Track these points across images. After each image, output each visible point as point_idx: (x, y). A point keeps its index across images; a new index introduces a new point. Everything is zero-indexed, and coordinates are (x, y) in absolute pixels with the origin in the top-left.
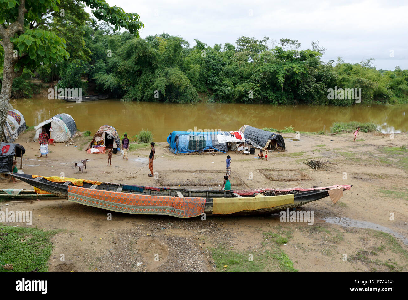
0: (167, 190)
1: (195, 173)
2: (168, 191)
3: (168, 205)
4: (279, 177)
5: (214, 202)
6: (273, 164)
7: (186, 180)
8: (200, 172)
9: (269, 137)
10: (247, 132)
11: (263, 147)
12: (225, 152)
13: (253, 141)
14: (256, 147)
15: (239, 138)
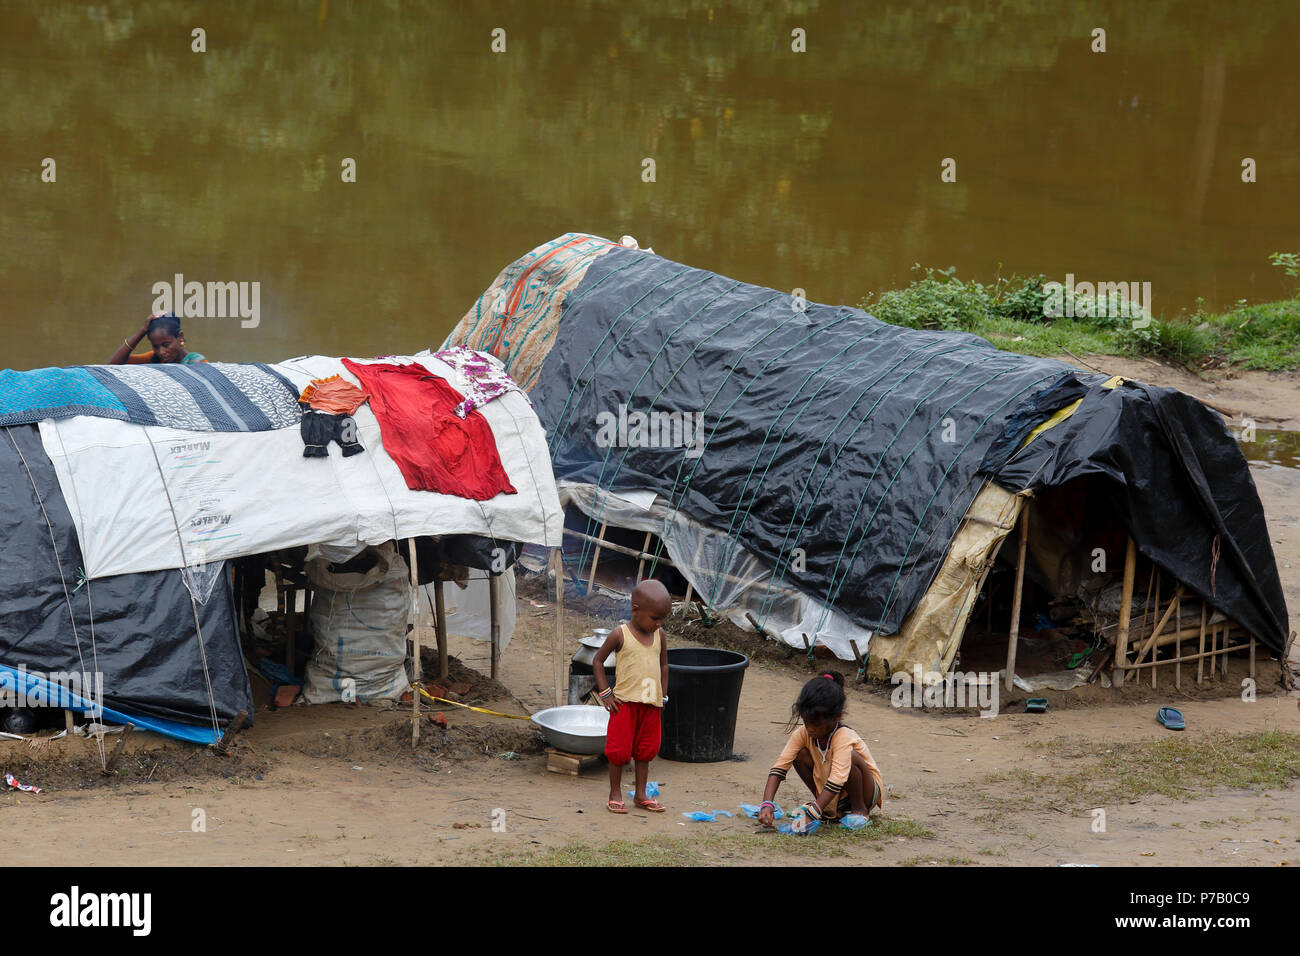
9: (996, 447)
10: (605, 368)
11: (891, 628)
12: (208, 725)
13: (710, 522)
14: (763, 634)
15: (452, 480)
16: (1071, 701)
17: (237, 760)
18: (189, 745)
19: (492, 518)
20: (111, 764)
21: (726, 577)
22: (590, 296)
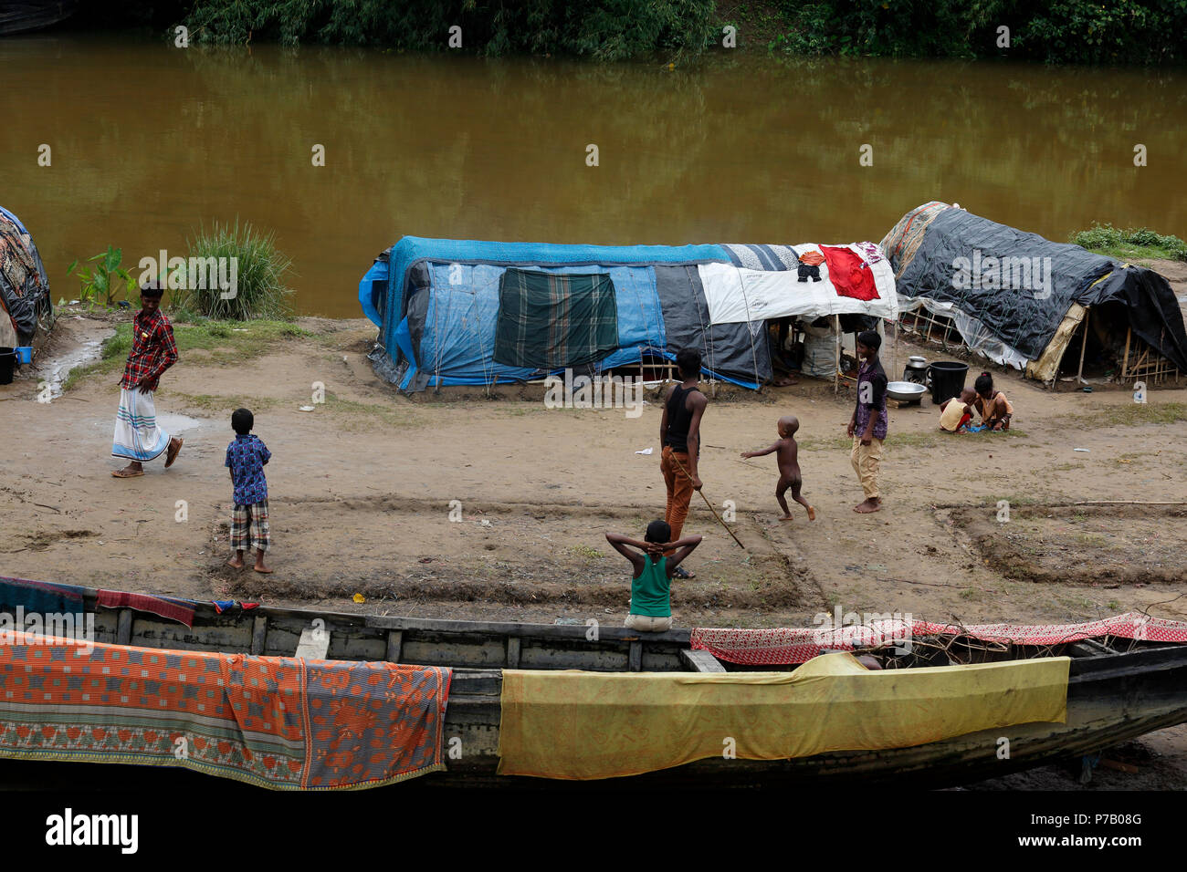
0: (239, 621)
1: (495, 516)
2: (248, 622)
3: (201, 707)
4: (1076, 555)
5: (503, 699)
6: (1068, 467)
7: (413, 564)
8: (527, 513)
9: (1078, 289)
10: (939, 254)
11: (1035, 358)
12: (755, 382)
13: (972, 314)
14: (988, 358)
15: (855, 292)
16: (1103, 389)
17: (766, 396)
18: (747, 389)
19: (870, 307)
20: (716, 395)
21: (976, 336)
22: (937, 226)
